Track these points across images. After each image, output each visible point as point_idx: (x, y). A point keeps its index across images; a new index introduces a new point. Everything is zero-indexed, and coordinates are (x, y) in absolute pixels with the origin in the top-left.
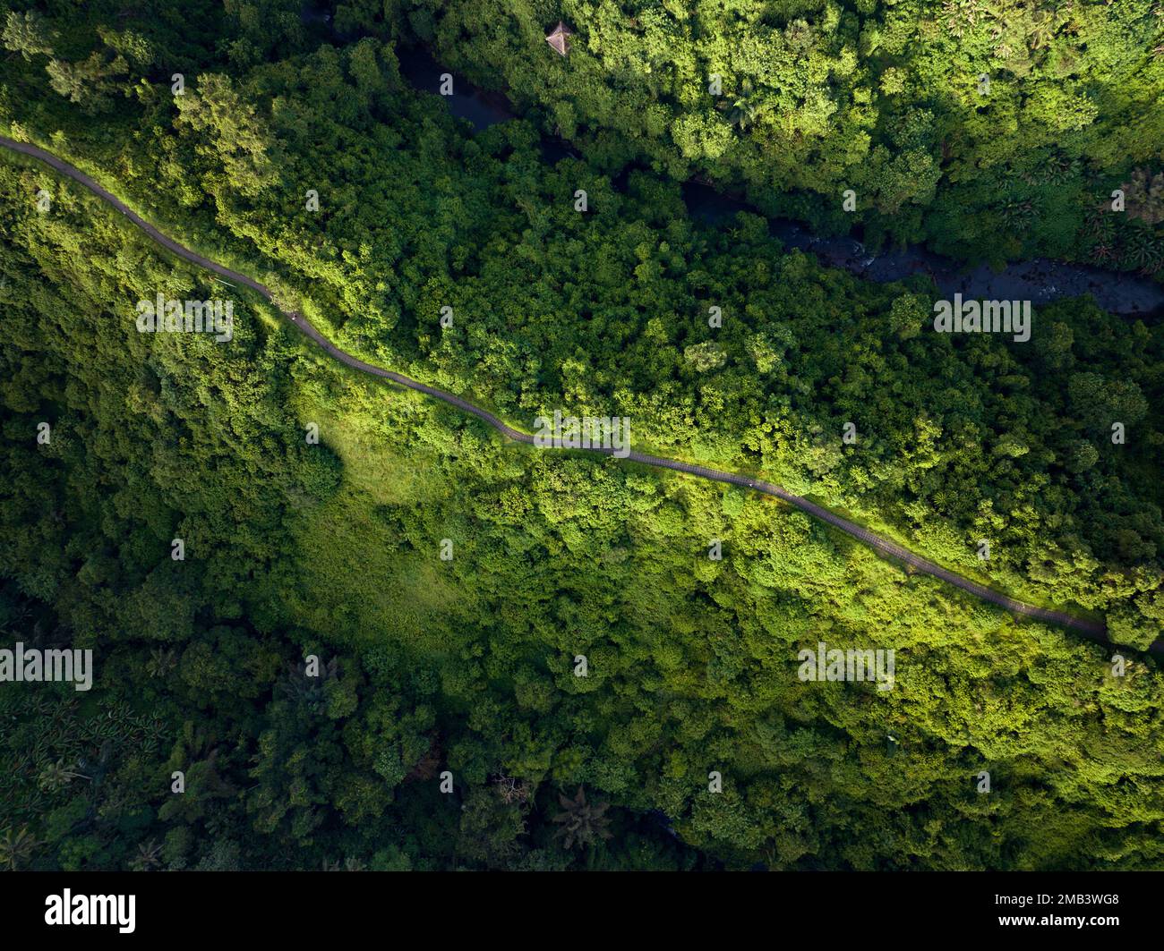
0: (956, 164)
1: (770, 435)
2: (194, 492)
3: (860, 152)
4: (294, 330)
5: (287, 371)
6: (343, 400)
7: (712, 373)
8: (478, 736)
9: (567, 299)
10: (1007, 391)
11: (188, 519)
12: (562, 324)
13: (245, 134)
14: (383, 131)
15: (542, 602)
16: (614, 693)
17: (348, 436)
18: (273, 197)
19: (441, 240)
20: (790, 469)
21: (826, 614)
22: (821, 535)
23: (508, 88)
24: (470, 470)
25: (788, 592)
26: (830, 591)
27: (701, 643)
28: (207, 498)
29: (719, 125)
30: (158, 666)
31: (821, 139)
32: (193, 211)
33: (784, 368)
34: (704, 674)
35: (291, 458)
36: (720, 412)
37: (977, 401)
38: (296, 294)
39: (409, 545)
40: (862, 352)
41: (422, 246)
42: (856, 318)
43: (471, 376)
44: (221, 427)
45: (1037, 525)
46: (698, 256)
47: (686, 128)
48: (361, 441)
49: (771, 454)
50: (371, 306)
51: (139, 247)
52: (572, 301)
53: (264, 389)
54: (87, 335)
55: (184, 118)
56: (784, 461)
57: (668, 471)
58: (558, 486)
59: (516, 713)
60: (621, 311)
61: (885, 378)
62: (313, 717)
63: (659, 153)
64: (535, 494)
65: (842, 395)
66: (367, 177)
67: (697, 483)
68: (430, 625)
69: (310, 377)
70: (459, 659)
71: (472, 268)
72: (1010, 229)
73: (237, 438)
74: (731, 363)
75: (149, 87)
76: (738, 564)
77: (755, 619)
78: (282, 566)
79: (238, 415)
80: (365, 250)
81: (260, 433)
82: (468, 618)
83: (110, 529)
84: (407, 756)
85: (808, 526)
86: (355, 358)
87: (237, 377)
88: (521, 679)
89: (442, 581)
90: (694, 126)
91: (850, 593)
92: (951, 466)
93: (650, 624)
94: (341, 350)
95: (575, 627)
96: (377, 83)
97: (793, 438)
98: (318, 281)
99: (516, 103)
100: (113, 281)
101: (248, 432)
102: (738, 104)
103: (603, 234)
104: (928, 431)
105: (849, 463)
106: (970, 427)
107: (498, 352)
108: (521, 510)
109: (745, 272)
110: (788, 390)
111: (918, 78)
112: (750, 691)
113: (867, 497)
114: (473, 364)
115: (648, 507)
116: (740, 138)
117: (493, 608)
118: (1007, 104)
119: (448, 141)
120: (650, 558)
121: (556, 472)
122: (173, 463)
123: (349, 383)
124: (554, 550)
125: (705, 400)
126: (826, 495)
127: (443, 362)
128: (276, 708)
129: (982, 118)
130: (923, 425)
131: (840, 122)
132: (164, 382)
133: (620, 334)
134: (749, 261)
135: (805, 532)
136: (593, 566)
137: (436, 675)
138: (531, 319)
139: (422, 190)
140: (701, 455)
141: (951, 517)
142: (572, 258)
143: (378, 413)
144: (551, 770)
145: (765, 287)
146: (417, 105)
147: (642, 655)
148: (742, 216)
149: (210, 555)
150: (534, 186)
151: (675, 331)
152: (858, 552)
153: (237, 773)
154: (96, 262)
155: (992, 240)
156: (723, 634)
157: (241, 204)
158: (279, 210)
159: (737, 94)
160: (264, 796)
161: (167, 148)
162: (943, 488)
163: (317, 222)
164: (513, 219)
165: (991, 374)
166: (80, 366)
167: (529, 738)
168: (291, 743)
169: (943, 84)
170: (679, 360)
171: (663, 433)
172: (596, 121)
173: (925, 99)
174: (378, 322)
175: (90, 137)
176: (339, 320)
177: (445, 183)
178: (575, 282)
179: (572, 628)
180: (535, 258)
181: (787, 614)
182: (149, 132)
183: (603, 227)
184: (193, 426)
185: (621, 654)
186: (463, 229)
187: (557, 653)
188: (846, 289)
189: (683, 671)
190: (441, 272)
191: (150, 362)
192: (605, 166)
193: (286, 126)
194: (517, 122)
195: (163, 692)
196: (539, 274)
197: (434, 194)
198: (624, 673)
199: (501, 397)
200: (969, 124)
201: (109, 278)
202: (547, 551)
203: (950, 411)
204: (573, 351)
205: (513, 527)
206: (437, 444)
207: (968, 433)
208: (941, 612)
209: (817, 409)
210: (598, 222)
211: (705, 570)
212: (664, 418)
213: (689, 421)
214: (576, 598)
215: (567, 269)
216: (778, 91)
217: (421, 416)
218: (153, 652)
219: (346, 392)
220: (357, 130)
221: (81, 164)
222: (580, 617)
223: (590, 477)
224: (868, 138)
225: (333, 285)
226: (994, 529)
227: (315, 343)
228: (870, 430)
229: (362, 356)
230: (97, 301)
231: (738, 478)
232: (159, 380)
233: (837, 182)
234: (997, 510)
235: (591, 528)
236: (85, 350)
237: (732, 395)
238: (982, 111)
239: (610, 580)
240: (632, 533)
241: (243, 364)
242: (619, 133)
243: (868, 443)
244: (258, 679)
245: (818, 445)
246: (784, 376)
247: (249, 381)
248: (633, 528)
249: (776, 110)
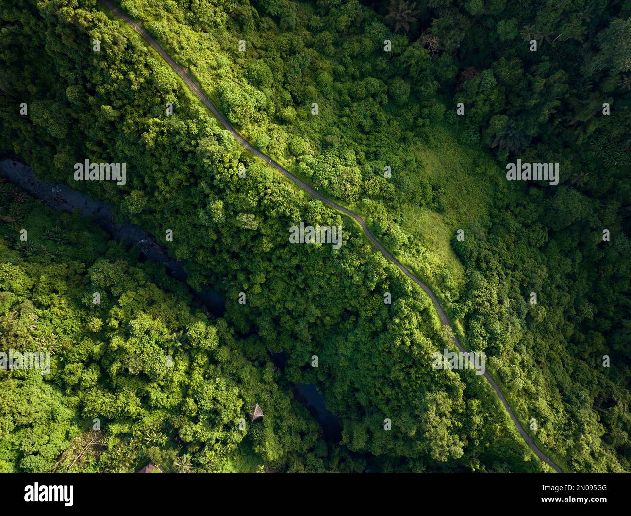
0: (79, 272)
1: (231, 167)
2: (529, 258)
3: (127, 296)
4: (449, 316)
5: (461, 298)
6: (438, 272)
7: (248, 211)
8: (437, 78)
9: (305, 280)
10: (100, 144)
11: (538, 245)
12: (313, 268)
13: (435, 423)
14: (363, 402)
15: (379, 132)
16: (360, 72)
17: (443, 254)
18: (433, 387)
19: (357, 334)
20: (228, 146)
21: (238, 66)
22: (225, 106)
23: (291, 400)
24: (389, 212)
25: (253, 85)
26: (232, 77)
27: (306, 79)
28: (525, 252)
29: (193, 337)
30: (583, 177)
31: (144, 311)
32: (475, 396)
33: (210, 199)
34: (311, 63)
35: (475, 254)
36: (251, 189)
37: (118, 143)
38: (441, 334)
39: (434, 188)
40: (167, 192)
41: (368, 334)
42: (162, 212)
43: (370, 258)
44: (505, 283)
45: (113, 66)
46: (230, 276)
47: (210, 343)
48: (437, 248)
49: (234, 158)
50: (406, 313)
51: (510, 388)
52: (303, 277)
53: (476, 293)
54: (551, 356)
55: (462, 444)
56: (229, 152)
57: (289, 170)
58: (348, 185)
59: (414, 83)
60: (280, 263)
61: (160, 174)
62: (516, 120)
63: (228, 337)
64: (361, 186)
65: (186, 174)
66: (381, 380)
67: (277, 158)
68: (439, 145)
69: (450, 290)
70: (431, 121)
71: (347, 313)
72: (64, 228)
73: (499, 274)
74: (236, 213)
75: (472, 466)
76: (272, 110)
77: (275, 78)
78: (500, 203)
79: (494, 285)
80: (398, 342)
81: (487, 272)
82: (418, 140)
83: (579, 256)
84: (478, 81)
85: (230, 114)
86: (424, 291)
87: (487, 304)
88: (404, 98)
89: (424, 163)
90: (206, 341)
91: (221, 71)
92: (144, 115)
93: (328, 99)
94: (430, 297)
95: (367, 113)
96: (357, 426)
97: (220, 161)
98: (427, 336)
99: (290, 391)
100: (529, 376)
101: (492, 275)
102: (179, 344)
103: (274, 307)
104: (149, 137)
105: (197, 137)
106: (127, 131)
107: (351, 265)
108: (371, 181)
109: (209, 259)
110: (212, 187)
111: (82, 322)
112: (291, 44)
113: (194, 116)
114: (366, 264)
115: (307, 157)
116: (185, 328)
117: (404, 140)
118: (42, 290)
119: (332, 384)
120: (316, 132)
121: (346, 193)
122: (535, 275)
123: (432, 279)
124: (363, 155)
125: (256, 199)
126: (214, 126)
127: (381, 271)
128: (533, 132)
129: (57, 288)
130: (151, 141)
131: (131, 314)
132: (524, 317)
133: (286, 251)
134: (205, 264)
135: (233, 111)
136: (346, 139)
137: (445, 118)
138: (328, 276)
139: (356, 364)
140: (269, 172)
141: (156, 88)
142: (294, 300)
143: (424, 259)
144: (408, 46)
145: (202, 247)
146: (341, 408)
147: (339, 85)
148: (199, 289)
149: (534, 223)
150: (298, 345)
151: (257, 241)
152: (210, 90)
153: (565, 108)
154: (534, 389)
155: (76, 226)
156: (293, 79)
157: (450, 390)
158: (432, 380)
159: (178, 350)
160: (558, 89)
161: (475, 433)
162: (153, 105)
163: (416, 366)
164: (316, 332)
165: (104, 156)
166: (561, 343)
167: (412, 66)
168: (532, 111)
169: (71, 313)
170: (261, 225)
171: (284, 191)
172: (254, 366)
173: (82, 310)
174: (405, 304)
175: (512, 453)
176: (425, 313)
177: (343, 363)
178: (297, 286)
179: (369, 113)
180: (313, 306)
181: (258, 74)
182: (482, 443)
183: (272, 309)
184: (518, 289)
185: (349, 90)
186: (343, 336)
187: (381, 104)
188: (161, 230)
189: (321, 69)
190: (363, 318)
191: (526, 330)
192: (258, 342)
193: (413, 420)
194: (294, 381)
195: (585, 164)
196: (314, 298)
197: (350, 360)
198: (351, 81)
199: (359, 242)
200: (65, 288)
201: (530, 379)
202: (366, 156)
203: (133, 144)
204: (313, 251)
205: (379, 175)
206: (400, 232)
207: (129, 128)
208: (179, 42)
209: (201, 172)
210: (274, 313)
211: (291, 114)
212: (281, 198)
213: (269, 191)
214: (360, 127)
215: (299, 295)
216: (157, 342)
217: (402, 248)
218: (582, 185)
219: (436, 275)
220: (376, 407)
221: (521, 440)
222: (362, 116)
223: (330, 183)
224: (120, 301)
225: (421, 331)
226: (136, 73)
227: (441, 306)
228: (179, 150)
229: (420, 290)
230: (541, 370)
231: (256, 152)
232: (525, 319)
233: (144, 286)
234: (130, 82)
235: (340, 158)
236: (555, 349)
237: (242, 196)
238: (56, 292)
239: (340, 129)
240: (320, 147)
241: (481, 309)
242: (244, 355)
243: (182, 143)
244: (535, 151)
245: (209, 151)
246: (211, 195)
247: (482, 299)
248: (318, 150)
249: (161, 334)
